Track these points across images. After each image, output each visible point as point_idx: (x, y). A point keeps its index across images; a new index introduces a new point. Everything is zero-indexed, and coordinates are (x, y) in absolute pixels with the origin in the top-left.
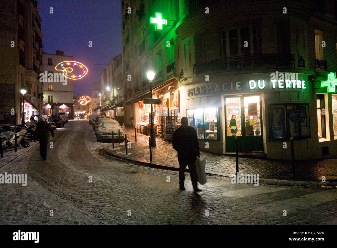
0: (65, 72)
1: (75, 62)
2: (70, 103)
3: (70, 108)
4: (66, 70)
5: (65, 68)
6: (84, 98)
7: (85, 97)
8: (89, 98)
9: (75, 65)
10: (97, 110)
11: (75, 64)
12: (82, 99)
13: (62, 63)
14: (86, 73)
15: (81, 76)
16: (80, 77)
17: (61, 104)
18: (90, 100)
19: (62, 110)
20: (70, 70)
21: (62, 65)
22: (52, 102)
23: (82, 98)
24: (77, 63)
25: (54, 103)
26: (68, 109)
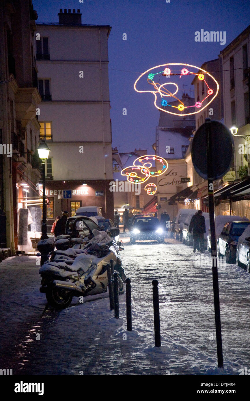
0: (158, 94)
1: (185, 65)
2: (103, 181)
3: (102, 194)
4: (162, 89)
5: (158, 86)
6: (145, 161)
7: (147, 158)
8: (161, 161)
9: (184, 74)
10: (178, 200)
11: (185, 72)
12: (141, 164)
13: (150, 72)
14: (213, 95)
15: (200, 104)
16: (197, 107)
17: (77, 183)
18: (164, 167)
19: (81, 202)
20: (171, 89)
21: (151, 77)
22: (52, 178)
23: (140, 160)
24: (189, 69)
25: (55, 179)
26: (96, 197)
